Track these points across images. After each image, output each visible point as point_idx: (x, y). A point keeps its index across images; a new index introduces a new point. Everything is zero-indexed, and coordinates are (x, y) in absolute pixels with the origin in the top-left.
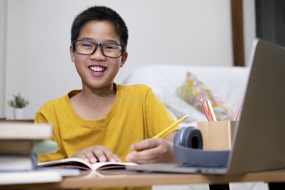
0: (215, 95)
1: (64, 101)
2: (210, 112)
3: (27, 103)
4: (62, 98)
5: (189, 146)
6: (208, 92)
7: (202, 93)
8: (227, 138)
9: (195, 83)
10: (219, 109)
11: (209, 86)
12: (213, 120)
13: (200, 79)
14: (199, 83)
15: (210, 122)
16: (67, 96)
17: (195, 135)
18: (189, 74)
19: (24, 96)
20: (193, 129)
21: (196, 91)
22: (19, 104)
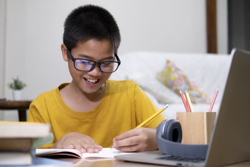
0: (191, 80)
1: (55, 94)
2: (188, 104)
3: (25, 85)
4: (53, 90)
5: (170, 140)
6: (185, 77)
7: (179, 79)
8: (203, 128)
9: (173, 69)
10: (194, 93)
11: (186, 72)
12: (191, 111)
13: (178, 65)
14: (177, 69)
15: (188, 112)
16: (57, 89)
17: (176, 127)
18: (168, 62)
19: (22, 79)
20: (174, 122)
21: (174, 76)
22: (17, 86)
